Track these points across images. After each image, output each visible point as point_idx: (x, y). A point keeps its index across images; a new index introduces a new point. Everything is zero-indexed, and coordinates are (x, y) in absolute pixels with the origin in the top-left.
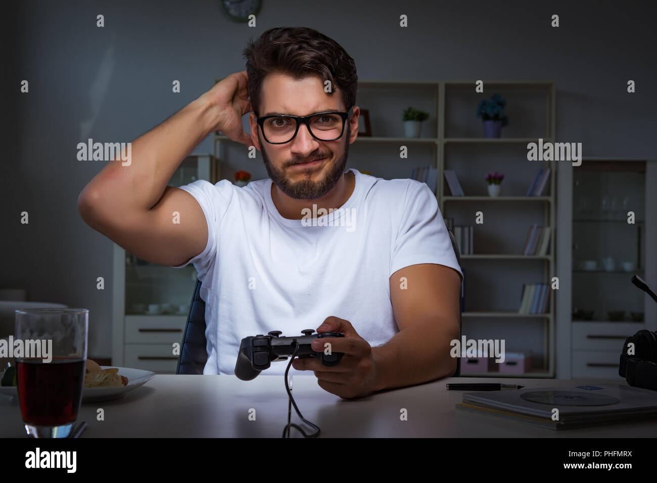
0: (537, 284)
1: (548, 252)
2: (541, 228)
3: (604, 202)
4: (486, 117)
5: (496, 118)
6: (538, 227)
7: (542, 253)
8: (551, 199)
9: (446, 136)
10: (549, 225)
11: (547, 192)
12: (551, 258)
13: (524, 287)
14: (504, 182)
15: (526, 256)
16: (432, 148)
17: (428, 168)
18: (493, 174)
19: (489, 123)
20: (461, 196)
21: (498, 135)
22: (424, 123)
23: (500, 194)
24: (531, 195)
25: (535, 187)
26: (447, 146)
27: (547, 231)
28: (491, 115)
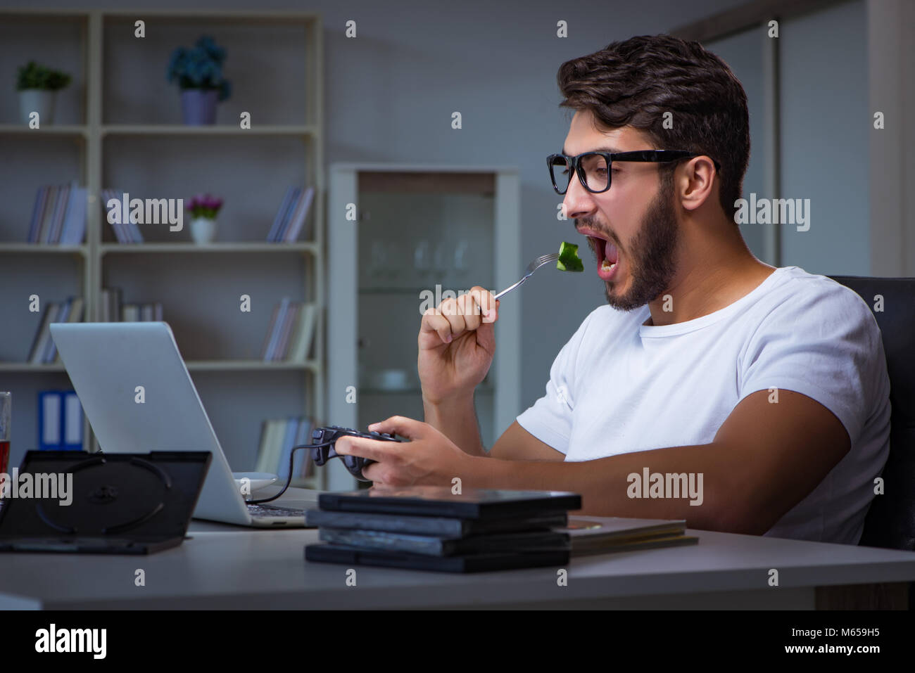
0: (289, 418)
1: (311, 355)
2: (297, 305)
3: (419, 254)
4: (187, 83)
5: (206, 84)
6: (291, 305)
7: (299, 358)
8: (316, 248)
9: (106, 120)
10: (313, 299)
11: (308, 234)
12: (316, 366)
13: (264, 427)
14: (224, 213)
15: (267, 363)
16: (75, 145)
17: (69, 186)
18: (200, 197)
19: (194, 96)
20: (134, 242)
21: (210, 119)
22: (62, 95)
23: (216, 238)
24: (278, 239)
25: (284, 225)
26: (107, 140)
27: (309, 313)
28: (197, 78)
